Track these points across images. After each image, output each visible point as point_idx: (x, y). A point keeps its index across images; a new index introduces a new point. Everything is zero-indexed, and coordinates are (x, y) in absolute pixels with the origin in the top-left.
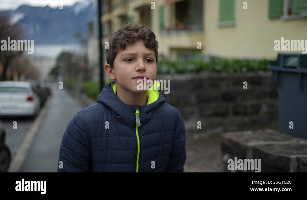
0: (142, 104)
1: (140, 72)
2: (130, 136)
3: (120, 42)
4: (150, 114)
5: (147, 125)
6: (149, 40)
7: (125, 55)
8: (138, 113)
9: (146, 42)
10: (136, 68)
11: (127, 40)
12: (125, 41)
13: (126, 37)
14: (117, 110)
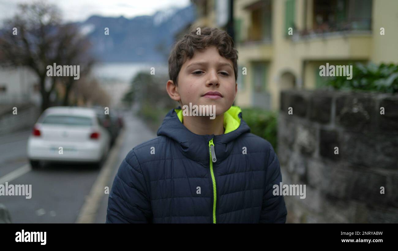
0: (217, 133)
1: (211, 86)
2: (202, 177)
3: (186, 48)
4: (229, 147)
5: (226, 161)
6: (224, 46)
7: (191, 65)
8: (212, 145)
9: (220, 48)
10: (206, 81)
11: (195, 46)
12: (193, 47)
13: (193, 42)
14: (183, 142)
